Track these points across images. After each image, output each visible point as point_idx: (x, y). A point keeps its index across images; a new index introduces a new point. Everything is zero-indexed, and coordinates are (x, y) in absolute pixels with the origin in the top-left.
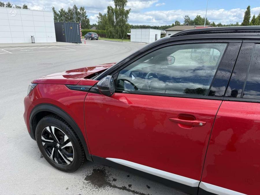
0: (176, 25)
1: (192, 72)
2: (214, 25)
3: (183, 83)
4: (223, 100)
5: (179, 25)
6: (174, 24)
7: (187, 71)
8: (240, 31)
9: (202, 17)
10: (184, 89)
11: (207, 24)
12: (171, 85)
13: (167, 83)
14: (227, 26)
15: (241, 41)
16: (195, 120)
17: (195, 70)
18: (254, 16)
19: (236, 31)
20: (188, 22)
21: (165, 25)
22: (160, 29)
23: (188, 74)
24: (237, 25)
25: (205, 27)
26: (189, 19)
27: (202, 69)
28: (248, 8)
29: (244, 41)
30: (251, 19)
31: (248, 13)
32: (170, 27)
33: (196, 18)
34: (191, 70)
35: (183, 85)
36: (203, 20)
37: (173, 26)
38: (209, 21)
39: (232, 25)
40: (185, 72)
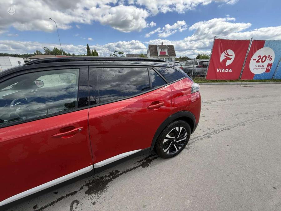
0: (38, 54)
1: (65, 91)
2: (69, 55)
3: (61, 100)
4: (89, 108)
5: (42, 54)
6: (36, 53)
7: (61, 90)
8: (88, 60)
9: (59, 49)
10: (64, 104)
11: (65, 54)
12: (51, 104)
13: (47, 103)
14: (79, 56)
15: (88, 67)
16: (75, 128)
17: (67, 89)
18: (92, 51)
19: (85, 60)
20: (48, 52)
21: (27, 54)
22: (22, 57)
23: (63, 93)
24: (84, 55)
25: (63, 56)
26: (48, 50)
27: (72, 88)
28: (88, 45)
29: (90, 67)
30: (91, 52)
31: (88, 48)
32: (32, 55)
33: (54, 50)
34: (64, 89)
35: (62, 102)
36: (61, 51)
37: (35, 54)
38: (65, 52)
39: (82, 56)
40: (60, 91)
